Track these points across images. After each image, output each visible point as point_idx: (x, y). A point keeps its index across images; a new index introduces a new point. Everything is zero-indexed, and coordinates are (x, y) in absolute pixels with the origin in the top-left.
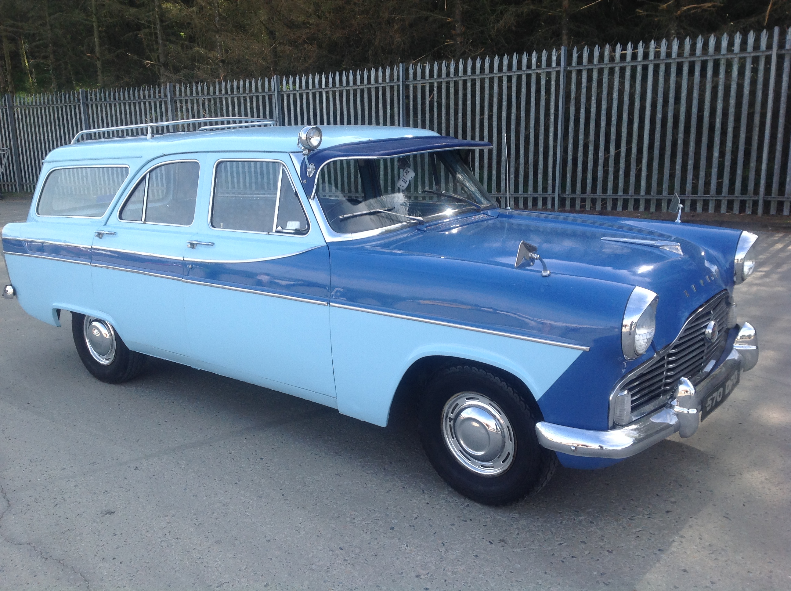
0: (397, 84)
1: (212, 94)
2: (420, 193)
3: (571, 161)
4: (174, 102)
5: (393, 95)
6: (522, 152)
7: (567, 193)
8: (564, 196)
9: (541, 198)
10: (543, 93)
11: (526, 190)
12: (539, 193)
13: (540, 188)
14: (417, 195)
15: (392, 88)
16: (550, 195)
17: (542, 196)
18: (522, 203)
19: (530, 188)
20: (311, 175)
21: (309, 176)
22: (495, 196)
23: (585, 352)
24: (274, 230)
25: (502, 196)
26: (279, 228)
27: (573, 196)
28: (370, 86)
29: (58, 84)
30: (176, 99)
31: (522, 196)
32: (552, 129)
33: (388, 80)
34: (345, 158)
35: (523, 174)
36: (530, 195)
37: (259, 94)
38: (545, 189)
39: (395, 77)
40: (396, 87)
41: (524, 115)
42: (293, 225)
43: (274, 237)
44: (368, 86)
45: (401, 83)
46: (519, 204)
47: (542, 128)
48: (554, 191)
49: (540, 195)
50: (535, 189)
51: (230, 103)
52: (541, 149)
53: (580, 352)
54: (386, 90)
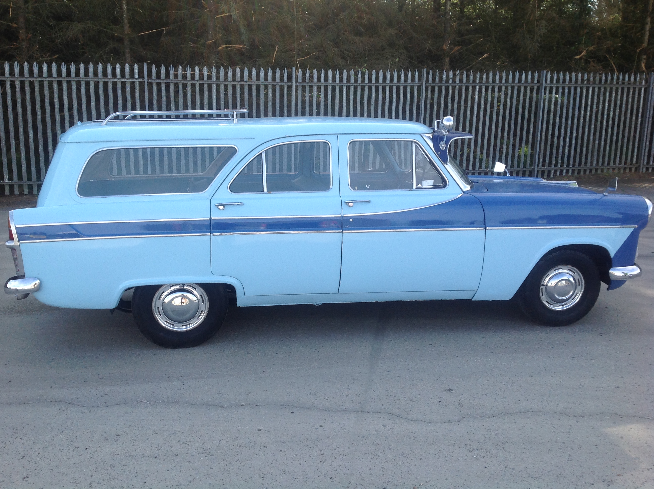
20: (444, 149)
21: (443, 149)
23: (635, 228)
24: (414, 187)
26: (420, 186)
34: (462, 137)
42: (429, 183)
43: (415, 192)
53: (633, 229)
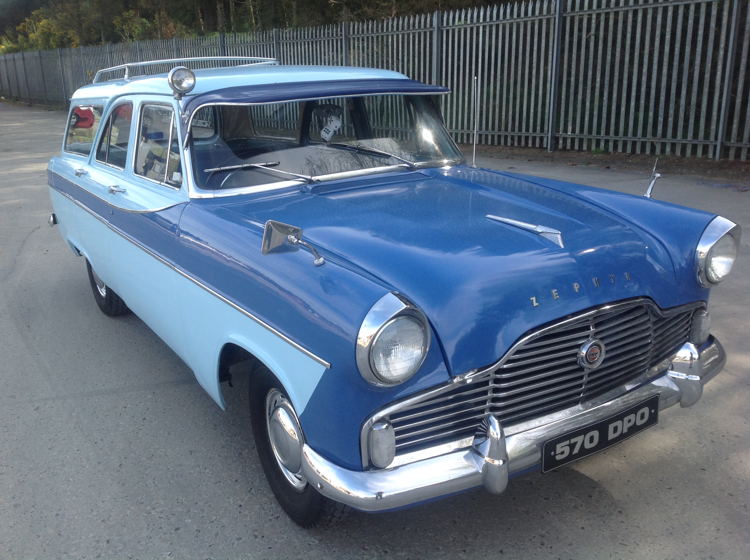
0: (553, 16)
1: (380, 31)
2: (569, 133)
3: (740, 104)
4: (348, 39)
5: (549, 28)
6: (684, 92)
7: (732, 141)
8: (728, 145)
9: (702, 146)
10: (713, 25)
11: (685, 135)
12: (699, 140)
13: (701, 134)
14: (566, 136)
15: (548, 21)
16: (712, 142)
17: (702, 143)
18: (680, 151)
19: (690, 134)
22: (650, 140)
25: (657, 141)
27: (739, 145)
28: (527, 19)
29: (262, 24)
30: (350, 37)
31: (680, 142)
32: (720, 67)
33: (545, 13)
35: (683, 116)
36: (690, 141)
37: (421, 31)
38: (707, 136)
39: (553, 9)
40: (553, 19)
41: (689, 50)
44: (524, 20)
45: (557, 16)
46: (677, 151)
47: (709, 65)
48: (716, 138)
49: (700, 142)
50: (696, 135)
51: (395, 39)
52: (706, 90)
54: (520, 26)
